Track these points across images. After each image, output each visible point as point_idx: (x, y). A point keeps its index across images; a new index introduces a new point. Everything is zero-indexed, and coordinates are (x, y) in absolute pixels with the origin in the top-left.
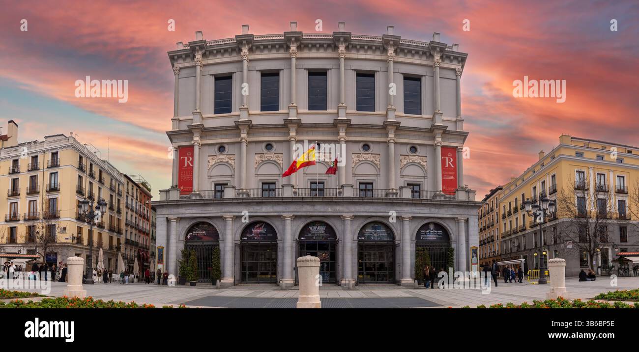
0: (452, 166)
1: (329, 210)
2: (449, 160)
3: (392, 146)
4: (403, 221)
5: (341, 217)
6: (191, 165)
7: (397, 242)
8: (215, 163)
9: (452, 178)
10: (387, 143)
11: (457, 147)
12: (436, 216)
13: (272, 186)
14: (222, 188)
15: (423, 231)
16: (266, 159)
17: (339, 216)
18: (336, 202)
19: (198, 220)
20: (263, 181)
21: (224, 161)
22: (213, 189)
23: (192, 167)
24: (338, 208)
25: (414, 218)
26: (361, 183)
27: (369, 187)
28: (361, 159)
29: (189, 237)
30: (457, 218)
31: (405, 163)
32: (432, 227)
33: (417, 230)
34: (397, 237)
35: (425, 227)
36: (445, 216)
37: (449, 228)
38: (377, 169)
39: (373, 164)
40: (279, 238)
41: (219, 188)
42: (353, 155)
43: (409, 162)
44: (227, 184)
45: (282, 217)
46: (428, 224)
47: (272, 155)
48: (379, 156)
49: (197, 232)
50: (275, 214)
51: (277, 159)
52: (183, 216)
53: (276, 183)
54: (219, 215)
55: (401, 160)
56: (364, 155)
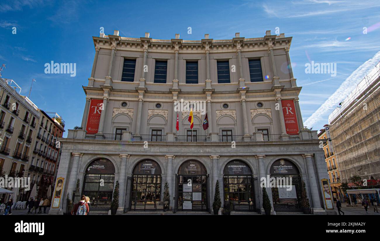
0: (292, 113)
1: (201, 151)
2: (289, 109)
3: (244, 104)
4: (258, 159)
5: (210, 157)
6: (99, 113)
7: (255, 176)
8: (118, 114)
9: (293, 122)
10: (241, 102)
11: (294, 99)
12: (285, 153)
13: (159, 133)
14: (121, 132)
15: (276, 167)
16: (156, 114)
17: (208, 156)
18: (206, 146)
19: (99, 156)
20: (153, 129)
21: (125, 112)
22: (115, 133)
23: (100, 114)
24: (208, 150)
25: (266, 156)
26: (223, 131)
27: (229, 133)
28: (222, 114)
29: (89, 169)
30: (304, 154)
31: (255, 115)
32: (282, 162)
33: (270, 166)
34: (254, 172)
35: (277, 163)
36: (293, 153)
37: (298, 163)
38: (235, 121)
39: (231, 117)
40: (163, 172)
41: (119, 132)
42: (217, 111)
43: (257, 113)
44: (125, 129)
45: (165, 156)
46: (280, 160)
47: (160, 111)
48: (235, 111)
49: (96, 166)
50: (161, 154)
51: (163, 114)
52: (86, 152)
53: (162, 130)
54: (117, 153)
55: (251, 113)
56: (225, 111)
